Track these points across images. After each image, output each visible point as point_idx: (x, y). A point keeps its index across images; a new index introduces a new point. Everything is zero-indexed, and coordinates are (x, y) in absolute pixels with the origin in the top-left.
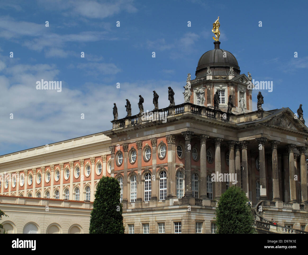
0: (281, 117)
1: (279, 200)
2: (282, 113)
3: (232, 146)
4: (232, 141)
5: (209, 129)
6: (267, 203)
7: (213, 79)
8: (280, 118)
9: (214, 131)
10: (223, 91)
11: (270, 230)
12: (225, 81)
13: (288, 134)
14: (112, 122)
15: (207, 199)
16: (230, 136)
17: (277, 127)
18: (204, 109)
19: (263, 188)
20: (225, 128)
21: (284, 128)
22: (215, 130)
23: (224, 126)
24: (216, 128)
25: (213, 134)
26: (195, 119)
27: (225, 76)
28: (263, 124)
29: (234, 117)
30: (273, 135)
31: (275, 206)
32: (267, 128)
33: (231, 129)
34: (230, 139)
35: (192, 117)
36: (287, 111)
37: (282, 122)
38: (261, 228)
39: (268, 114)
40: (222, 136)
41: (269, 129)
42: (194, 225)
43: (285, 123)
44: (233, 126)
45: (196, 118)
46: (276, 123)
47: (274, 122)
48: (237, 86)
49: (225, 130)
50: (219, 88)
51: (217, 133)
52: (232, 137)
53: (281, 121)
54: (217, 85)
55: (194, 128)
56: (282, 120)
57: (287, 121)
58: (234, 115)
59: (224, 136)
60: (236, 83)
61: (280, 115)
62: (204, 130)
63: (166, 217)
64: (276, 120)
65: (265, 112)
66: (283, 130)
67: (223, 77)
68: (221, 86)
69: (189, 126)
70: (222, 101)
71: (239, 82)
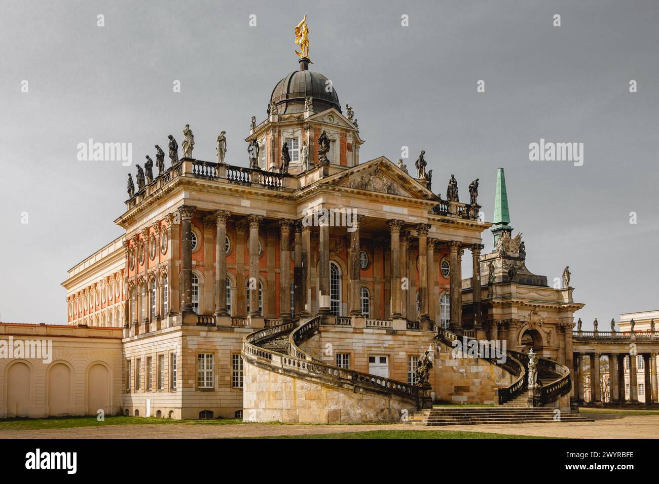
0: (370, 174)
1: (357, 315)
2: (368, 166)
3: (284, 227)
4: (283, 219)
5: (233, 200)
6: (327, 319)
7: (279, 121)
8: (369, 176)
9: (242, 205)
10: (295, 139)
11: (272, 363)
12: (297, 123)
13: (385, 203)
14: (126, 202)
15: (224, 316)
16: (280, 212)
17: (356, 190)
18: (223, 168)
19: (322, 295)
20: (267, 198)
21: (372, 193)
22: (246, 203)
23: (263, 195)
24: (248, 199)
25: (242, 208)
26: (195, 184)
27: (299, 115)
28: (322, 186)
29: (292, 179)
30: (351, 206)
31: (350, 324)
32: (335, 194)
33: (281, 200)
34: (280, 216)
35: (188, 181)
36: (382, 163)
37: (371, 182)
38: (262, 359)
39: (339, 168)
40: (263, 213)
41: (340, 195)
42: (194, 358)
43: (378, 183)
44: (282, 195)
45: (197, 182)
46: (358, 184)
47: (352, 183)
48: (319, 129)
49: (269, 201)
50: (288, 134)
51: (251, 207)
52: (285, 213)
53: (370, 180)
54: (287, 130)
55: (199, 200)
56: (371, 178)
57: (385, 180)
58: (291, 176)
59: (266, 212)
60: (316, 124)
61: (364, 169)
62: (221, 203)
63: (165, 345)
64: (359, 179)
65: (331, 165)
66: (370, 195)
67: (295, 115)
68: (291, 131)
69: (188, 197)
70: (294, 156)
71: (324, 122)
